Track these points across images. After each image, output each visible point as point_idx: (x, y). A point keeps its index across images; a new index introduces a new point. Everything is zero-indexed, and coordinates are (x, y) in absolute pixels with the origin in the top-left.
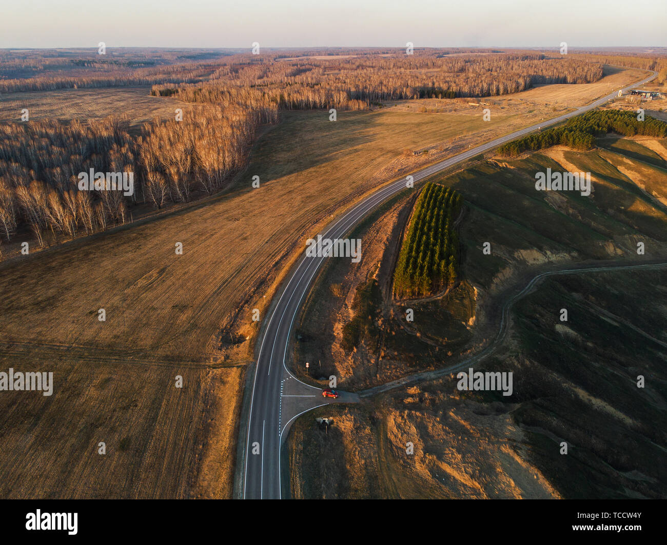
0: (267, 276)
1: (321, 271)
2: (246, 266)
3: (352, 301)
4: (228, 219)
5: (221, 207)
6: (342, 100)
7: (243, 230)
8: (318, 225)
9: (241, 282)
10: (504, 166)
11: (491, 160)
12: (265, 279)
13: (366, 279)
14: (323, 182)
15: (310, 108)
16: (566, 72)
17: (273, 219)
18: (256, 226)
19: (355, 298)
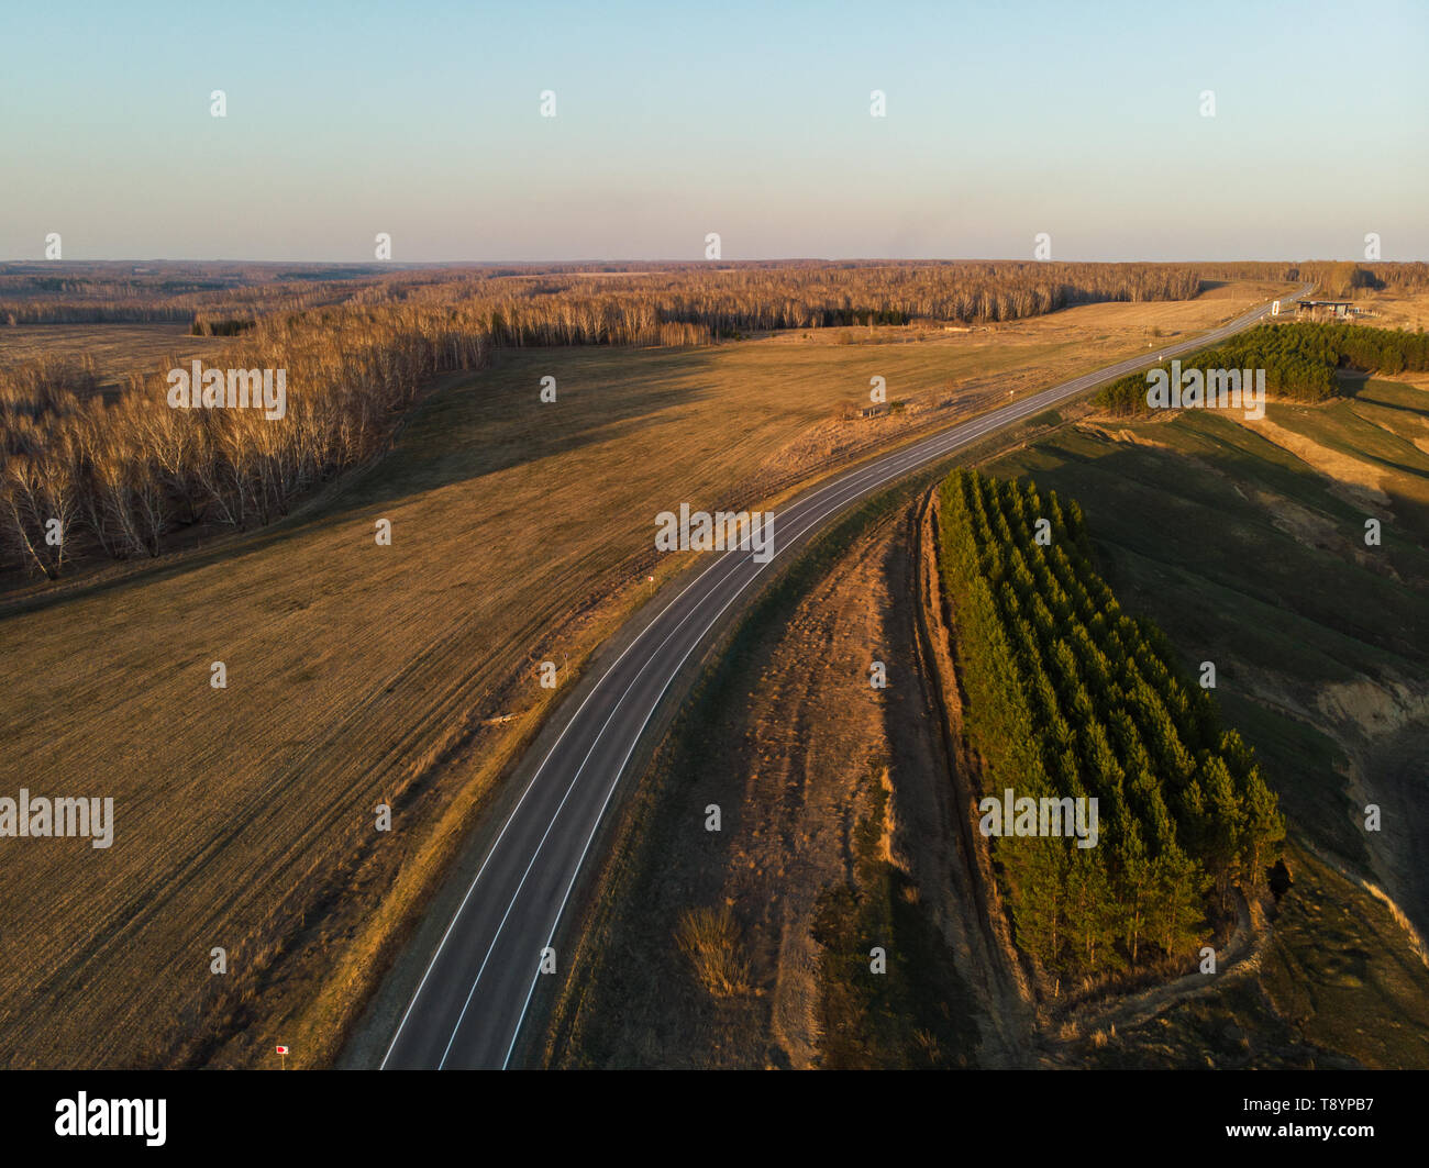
0: (356, 864)
1: (625, 831)
2: (271, 810)
3: (813, 1028)
4: (270, 606)
5: (260, 566)
6: (644, 323)
7: (307, 643)
8: (598, 614)
9: (219, 903)
10: (1127, 439)
11: (1083, 424)
12: (345, 878)
13: (849, 864)
14: (609, 486)
15: (568, 344)
16: (1125, 283)
17: (429, 601)
18: (361, 625)
19: (825, 1000)
